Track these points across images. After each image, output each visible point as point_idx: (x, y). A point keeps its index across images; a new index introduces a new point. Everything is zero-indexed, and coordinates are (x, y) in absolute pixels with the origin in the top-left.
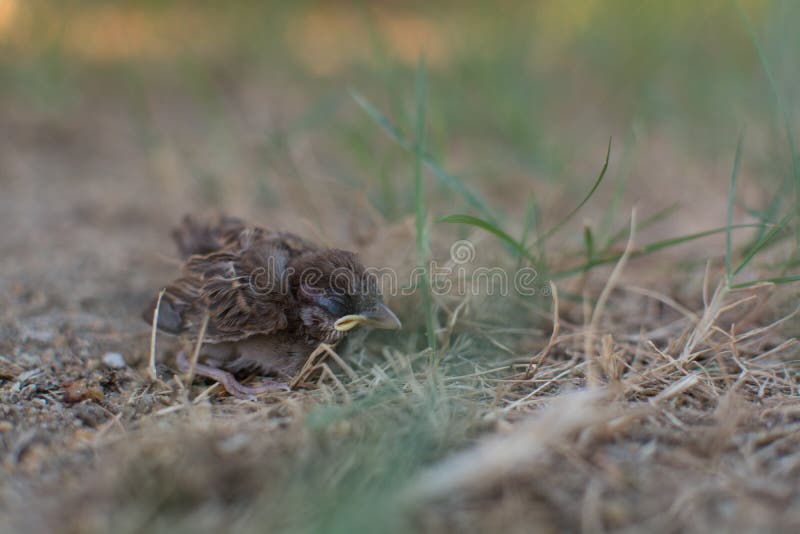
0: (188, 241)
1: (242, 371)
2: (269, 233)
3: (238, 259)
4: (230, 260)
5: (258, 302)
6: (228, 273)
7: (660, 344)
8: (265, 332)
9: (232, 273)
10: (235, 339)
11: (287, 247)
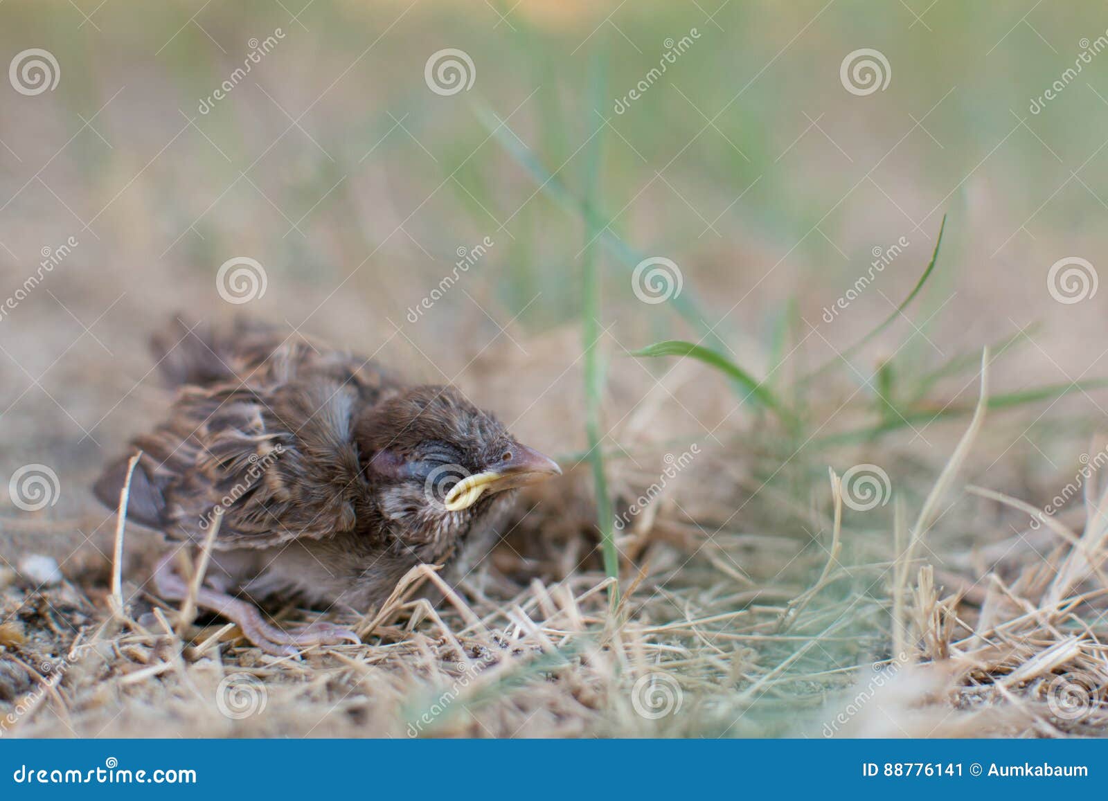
0: (177, 356)
1: (272, 598)
2: (323, 352)
3: (269, 401)
4: (255, 401)
5: (303, 482)
6: (251, 425)
7: (1007, 572)
8: (316, 535)
9: (258, 428)
10: (261, 545)
11: (355, 382)
